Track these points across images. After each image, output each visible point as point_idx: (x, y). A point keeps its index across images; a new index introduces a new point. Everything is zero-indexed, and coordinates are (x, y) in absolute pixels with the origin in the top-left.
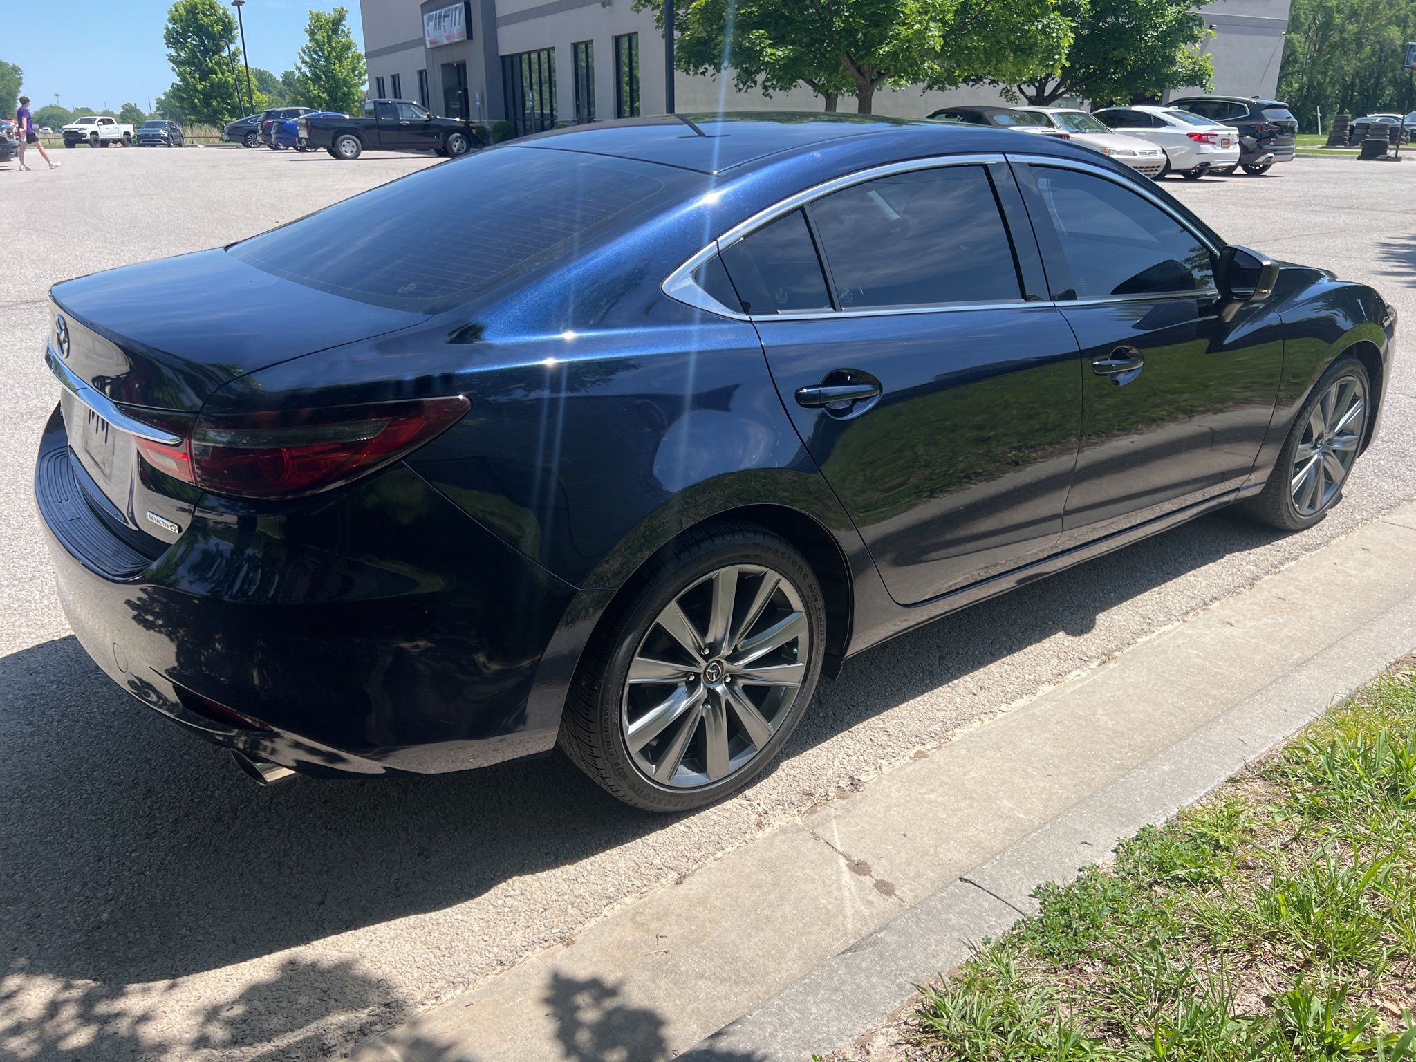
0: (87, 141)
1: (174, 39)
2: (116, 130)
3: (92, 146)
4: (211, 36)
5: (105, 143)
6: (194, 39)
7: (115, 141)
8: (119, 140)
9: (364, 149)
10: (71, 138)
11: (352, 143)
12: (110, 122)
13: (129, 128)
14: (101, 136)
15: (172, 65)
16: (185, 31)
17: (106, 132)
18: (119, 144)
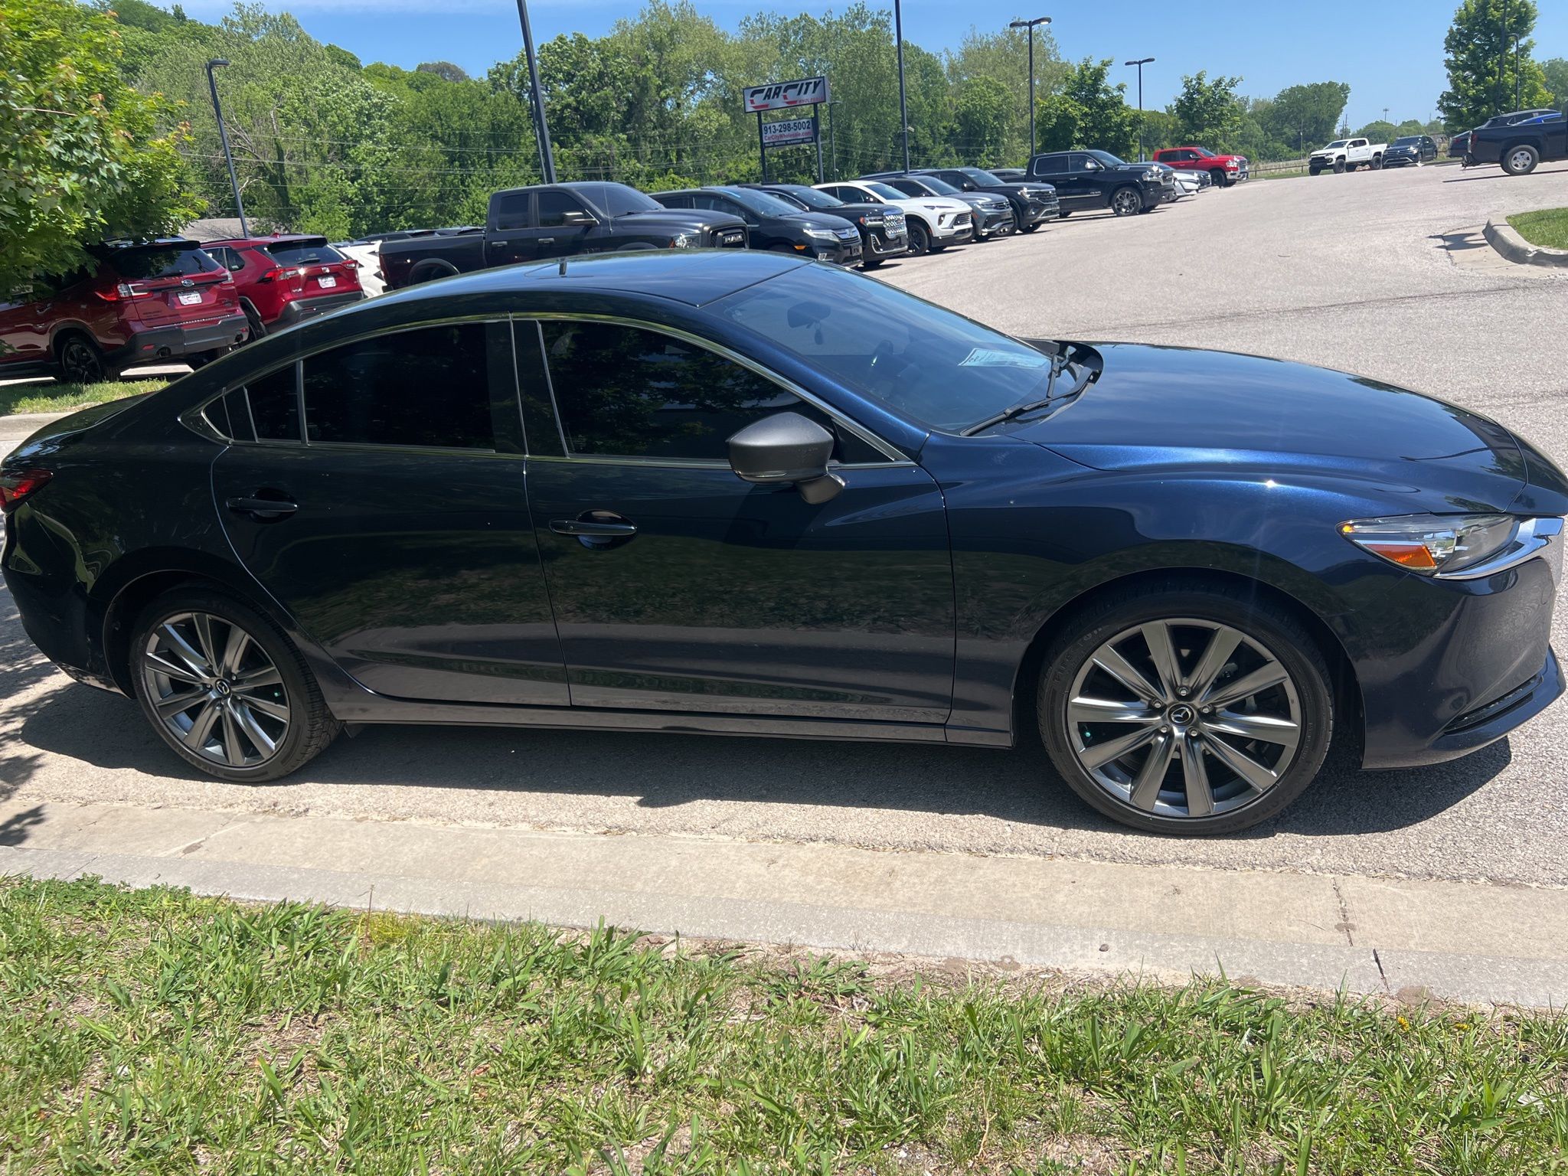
0: (1331, 167)
1: (1455, 42)
2: (1368, 151)
3: (1336, 172)
4: (1499, 32)
5: (1352, 167)
6: (1479, 39)
7: (1363, 163)
8: (1368, 162)
9: (1542, 160)
10: (1317, 165)
11: (1527, 154)
12: (1363, 143)
13: (1382, 148)
14: (1348, 160)
15: (1448, 71)
16: (1471, 30)
17: (1353, 154)
18: (1367, 167)
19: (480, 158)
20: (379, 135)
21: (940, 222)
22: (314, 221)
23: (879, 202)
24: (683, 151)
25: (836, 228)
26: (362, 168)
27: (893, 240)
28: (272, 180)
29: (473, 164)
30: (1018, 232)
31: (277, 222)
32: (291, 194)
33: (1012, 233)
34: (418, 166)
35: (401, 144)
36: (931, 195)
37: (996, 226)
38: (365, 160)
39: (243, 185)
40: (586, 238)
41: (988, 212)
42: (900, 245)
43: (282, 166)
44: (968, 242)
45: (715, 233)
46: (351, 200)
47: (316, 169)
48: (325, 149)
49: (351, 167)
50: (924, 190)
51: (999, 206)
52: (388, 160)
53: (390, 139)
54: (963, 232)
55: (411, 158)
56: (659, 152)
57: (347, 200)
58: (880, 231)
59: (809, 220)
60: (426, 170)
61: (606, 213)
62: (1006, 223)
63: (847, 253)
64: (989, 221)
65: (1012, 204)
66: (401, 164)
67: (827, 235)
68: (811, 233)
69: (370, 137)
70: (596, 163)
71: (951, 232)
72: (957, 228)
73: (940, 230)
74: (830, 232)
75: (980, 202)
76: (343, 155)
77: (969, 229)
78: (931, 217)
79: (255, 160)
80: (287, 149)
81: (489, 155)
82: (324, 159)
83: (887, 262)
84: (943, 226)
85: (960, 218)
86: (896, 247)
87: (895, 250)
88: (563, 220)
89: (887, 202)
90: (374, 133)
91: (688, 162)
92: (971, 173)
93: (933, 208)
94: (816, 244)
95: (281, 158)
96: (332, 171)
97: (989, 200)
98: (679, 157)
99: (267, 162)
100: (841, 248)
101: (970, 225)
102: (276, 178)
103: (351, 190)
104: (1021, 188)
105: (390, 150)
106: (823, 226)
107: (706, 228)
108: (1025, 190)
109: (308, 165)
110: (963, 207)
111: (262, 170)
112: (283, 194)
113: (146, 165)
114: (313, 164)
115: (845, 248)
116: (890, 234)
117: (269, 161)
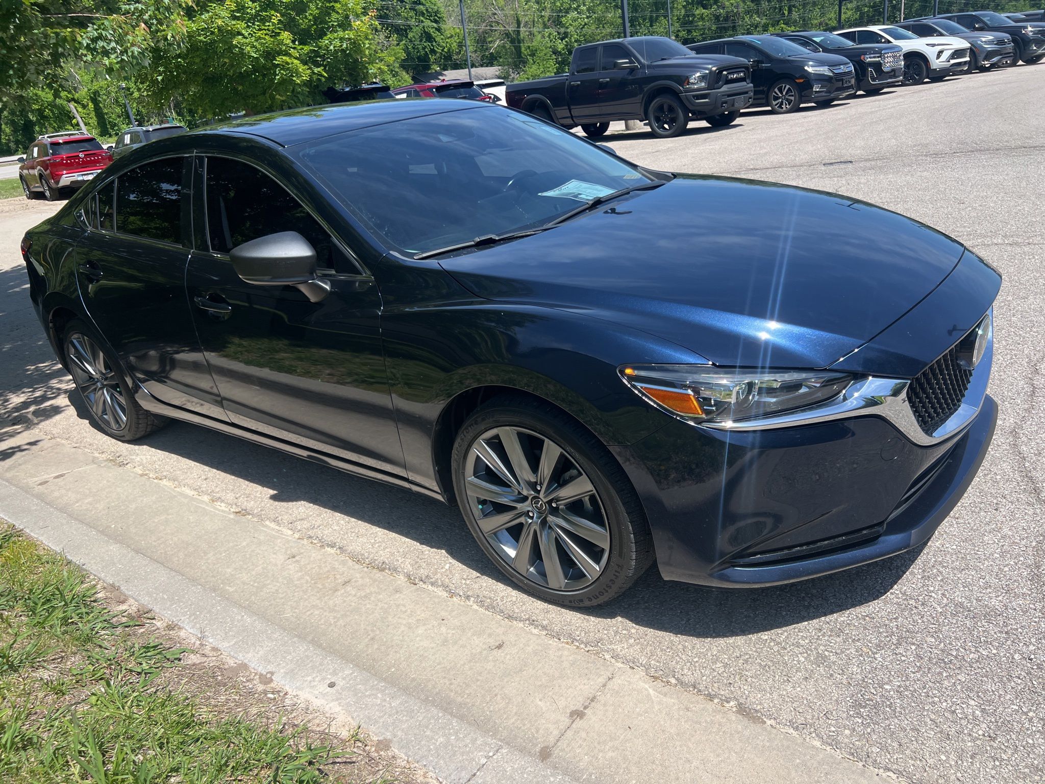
19: (644, 20)
20: (582, 7)
21: (939, 56)
22: (534, 67)
23: (889, 42)
24: (794, 6)
25: (832, 65)
26: (569, 30)
27: (888, 73)
28: (512, 42)
29: (639, 25)
30: (1020, 62)
31: (513, 69)
32: (523, 49)
33: (1014, 64)
34: (604, 27)
35: (595, 13)
36: (941, 35)
37: (995, 59)
38: (571, 25)
39: (495, 45)
40: (630, 77)
41: (989, 47)
42: (895, 76)
43: (519, 32)
44: (968, 72)
45: (721, 72)
46: (560, 52)
47: (539, 32)
48: (546, 19)
49: (562, 30)
50: (936, 31)
51: (1000, 42)
52: (586, 24)
53: (588, 10)
54: (959, 64)
55: (600, 21)
56: (775, 8)
57: (555, 52)
58: (878, 66)
59: (811, 60)
60: (609, 30)
61: (644, 59)
62: (1005, 55)
63: (839, 84)
64: (989, 55)
65: (1014, 41)
66: (593, 27)
67: (825, 70)
68: (810, 69)
69: (576, 9)
70: (726, 19)
71: (947, 65)
72: (953, 62)
73: (937, 64)
74: (826, 68)
75: (984, 39)
76: (557, 22)
77: (965, 63)
78: (931, 53)
79: (503, 29)
80: (523, 20)
81: (651, 17)
82: (545, 26)
83: (885, 90)
84: (940, 60)
85: (958, 53)
86: (891, 78)
87: (889, 80)
88: (616, 65)
89: (895, 42)
90: (579, 6)
91: (795, 15)
92: (985, 16)
93: (933, 45)
94: (813, 77)
95: (519, 26)
96: (550, 34)
97: (992, 38)
98: (790, 11)
99: (510, 29)
100: (834, 81)
101: (967, 59)
102: (515, 40)
103: (560, 46)
104: (1026, 27)
105: (588, 17)
106: (821, 63)
107: (714, 69)
108: (1030, 29)
109: (535, 30)
110: (964, 44)
111: (507, 35)
112: (518, 50)
113: (350, 39)
114: (538, 30)
115: (839, 80)
116: (886, 68)
117: (511, 29)
